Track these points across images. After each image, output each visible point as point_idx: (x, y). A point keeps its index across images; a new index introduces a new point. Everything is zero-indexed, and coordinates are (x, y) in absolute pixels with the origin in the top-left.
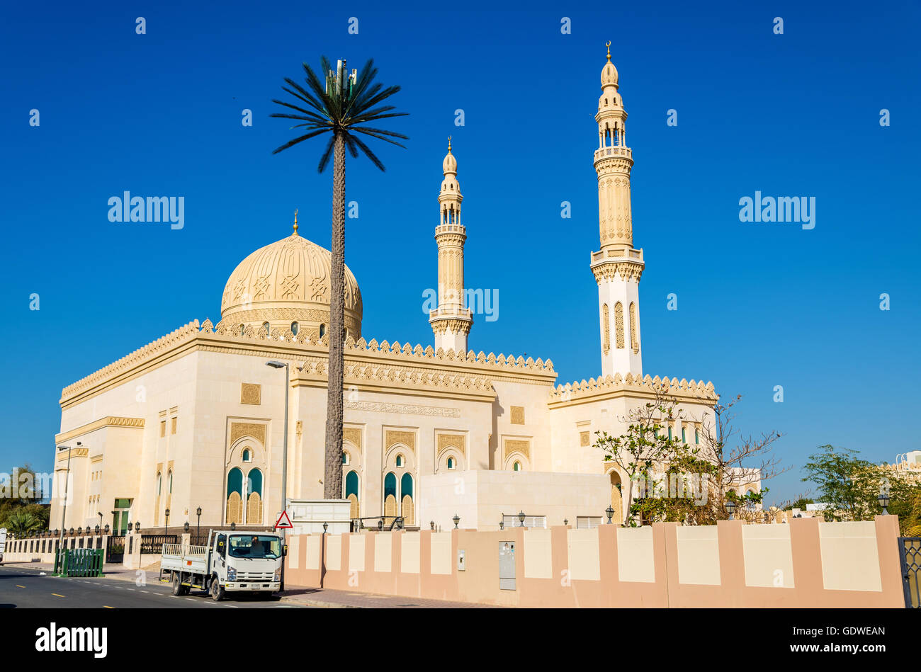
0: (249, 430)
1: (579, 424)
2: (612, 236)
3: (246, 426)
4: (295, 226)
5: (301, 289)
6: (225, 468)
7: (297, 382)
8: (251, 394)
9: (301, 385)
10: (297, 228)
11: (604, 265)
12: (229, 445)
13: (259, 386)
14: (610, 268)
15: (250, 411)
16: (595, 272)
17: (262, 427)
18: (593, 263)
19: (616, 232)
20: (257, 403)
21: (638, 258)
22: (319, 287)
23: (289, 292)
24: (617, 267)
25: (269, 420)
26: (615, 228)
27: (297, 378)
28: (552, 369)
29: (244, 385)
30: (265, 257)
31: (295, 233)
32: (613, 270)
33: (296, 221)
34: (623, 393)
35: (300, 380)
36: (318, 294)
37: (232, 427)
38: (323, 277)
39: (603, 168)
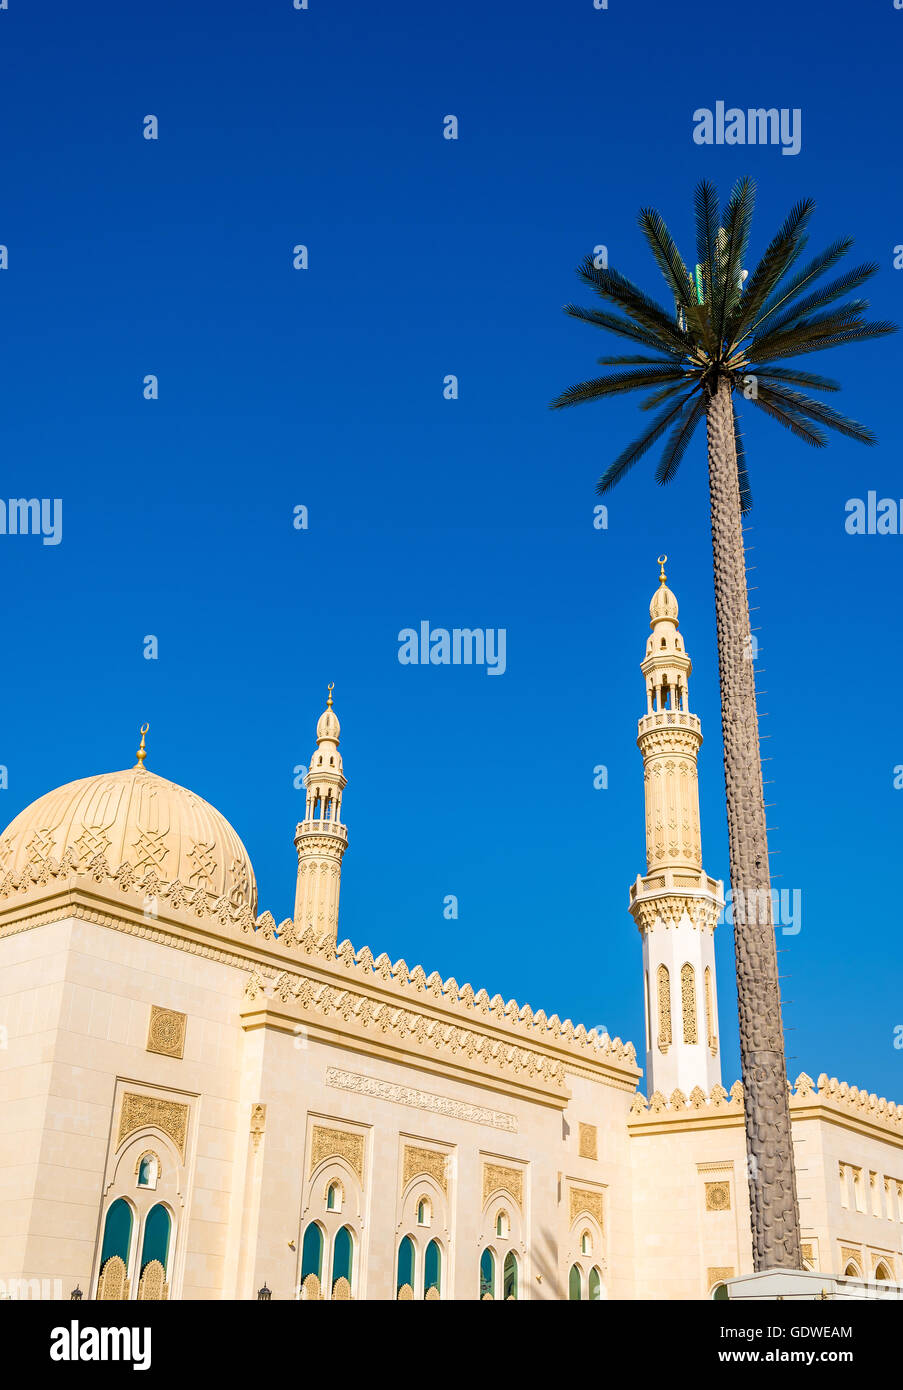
0: (156, 1114)
1: (703, 1168)
2: (673, 853)
3: (151, 1103)
4: (141, 752)
5: (171, 858)
6: (103, 1196)
7: (263, 1018)
8: (167, 1034)
9: (269, 1026)
10: (144, 758)
11: (665, 898)
12: (114, 1145)
13: (182, 1016)
14: (674, 905)
15: (160, 1070)
16: (643, 909)
17: (179, 1108)
18: (641, 894)
19: (681, 847)
20: (176, 1055)
21: (715, 892)
22: (204, 862)
23: (148, 862)
24: (686, 903)
25: (196, 1095)
26: (680, 839)
27: (265, 1009)
28: (634, 1062)
29: (157, 1010)
30: (99, 794)
31: (140, 764)
32: (680, 908)
33: (142, 744)
34: (820, 1112)
35: (269, 1013)
36: (202, 873)
37: (125, 1103)
38: (211, 844)
39: (658, 743)
